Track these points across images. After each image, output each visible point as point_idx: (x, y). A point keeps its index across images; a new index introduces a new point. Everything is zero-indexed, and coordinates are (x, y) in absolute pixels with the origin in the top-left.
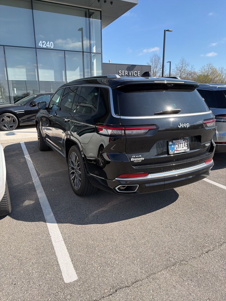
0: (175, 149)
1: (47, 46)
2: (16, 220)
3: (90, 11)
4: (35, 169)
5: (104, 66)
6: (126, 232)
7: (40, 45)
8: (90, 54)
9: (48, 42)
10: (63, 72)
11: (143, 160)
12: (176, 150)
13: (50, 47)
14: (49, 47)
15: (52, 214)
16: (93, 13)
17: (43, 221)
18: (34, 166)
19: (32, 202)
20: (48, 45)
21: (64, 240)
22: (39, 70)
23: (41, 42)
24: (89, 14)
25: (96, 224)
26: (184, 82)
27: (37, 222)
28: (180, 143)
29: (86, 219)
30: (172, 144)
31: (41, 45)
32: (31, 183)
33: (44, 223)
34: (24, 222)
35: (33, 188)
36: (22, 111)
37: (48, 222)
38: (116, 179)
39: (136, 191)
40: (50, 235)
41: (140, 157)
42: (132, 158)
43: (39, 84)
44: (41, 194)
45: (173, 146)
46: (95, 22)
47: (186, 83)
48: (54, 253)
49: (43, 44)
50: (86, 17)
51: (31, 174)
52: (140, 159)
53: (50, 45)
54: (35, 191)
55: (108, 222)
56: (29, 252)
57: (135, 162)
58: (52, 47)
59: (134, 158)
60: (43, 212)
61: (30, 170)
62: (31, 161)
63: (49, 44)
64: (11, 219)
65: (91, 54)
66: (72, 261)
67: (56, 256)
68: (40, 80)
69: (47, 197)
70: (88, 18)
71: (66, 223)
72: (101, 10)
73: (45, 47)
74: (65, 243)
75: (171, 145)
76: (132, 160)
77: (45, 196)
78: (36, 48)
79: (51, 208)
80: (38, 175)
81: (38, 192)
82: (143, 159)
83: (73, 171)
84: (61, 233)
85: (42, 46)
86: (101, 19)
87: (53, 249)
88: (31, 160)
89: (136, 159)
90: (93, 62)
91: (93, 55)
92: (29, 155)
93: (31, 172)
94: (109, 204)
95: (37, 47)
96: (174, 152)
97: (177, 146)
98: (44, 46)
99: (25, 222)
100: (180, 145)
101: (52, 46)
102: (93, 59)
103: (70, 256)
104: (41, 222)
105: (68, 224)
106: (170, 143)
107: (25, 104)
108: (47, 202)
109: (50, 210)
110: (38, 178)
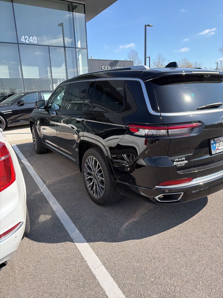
0: (217, 148)
1: (30, 41)
2: (37, 243)
3: (73, 4)
4: (38, 174)
5: (91, 62)
6: (171, 247)
7: (23, 40)
8: (75, 49)
9: (31, 37)
10: (48, 69)
11: (186, 164)
12: (217, 149)
13: (33, 42)
14: (32, 42)
15: (77, 230)
16: (77, 6)
17: (69, 241)
18: (36, 172)
19: (48, 217)
20: (31, 40)
21: (104, 265)
22: (23, 67)
23: (23, 37)
24: (72, 8)
25: (133, 240)
26: (219, 73)
27: (63, 243)
28: (221, 141)
29: (119, 234)
30: (213, 142)
31: (24, 40)
32: (39, 192)
33: (72, 243)
34: (48, 245)
35: (43, 199)
36: (9, 111)
37: (76, 242)
38: (156, 187)
39: (179, 199)
40: (84, 259)
41: (183, 160)
42: (175, 161)
43: (23, 81)
44: (55, 206)
45: (214, 145)
46: (79, 16)
47: (221, 74)
48: (98, 284)
49: (25, 39)
50: (69, 11)
51: (36, 181)
52: (183, 162)
53: (33, 40)
54: (47, 202)
55: (146, 237)
56: (67, 285)
57: (178, 166)
58: (35, 43)
59: (177, 161)
60: (65, 229)
61: (33, 177)
62: (31, 166)
63: (32, 39)
64: (31, 241)
65: (76, 49)
66: (124, 293)
67: (101, 287)
68: (24, 78)
69: (64, 209)
70: (72, 12)
71: (98, 241)
72: (84, 3)
73: (28, 42)
74: (107, 269)
75: (213, 144)
76: (175, 163)
77: (61, 207)
78: (18, 44)
79: (74, 223)
80: (45, 182)
81: (50, 203)
82: (187, 162)
83: (90, 177)
84: (97, 255)
85: (25, 42)
86: (85, 13)
87: (95, 278)
88: (30, 165)
89: (179, 163)
90: (78, 58)
92: (26, 159)
93: (35, 179)
94: (137, 213)
95: (19, 43)
96: (216, 151)
97: (218, 144)
98: (27, 42)
99: (49, 244)
100: (220, 143)
101: (35, 41)
102: (78, 55)
103: (119, 287)
104: (67, 242)
105: (101, 243)
106: (212, 142)
107: (13, 103)
108: (66, 215)
109: (73, 225)
110: (45, 186)
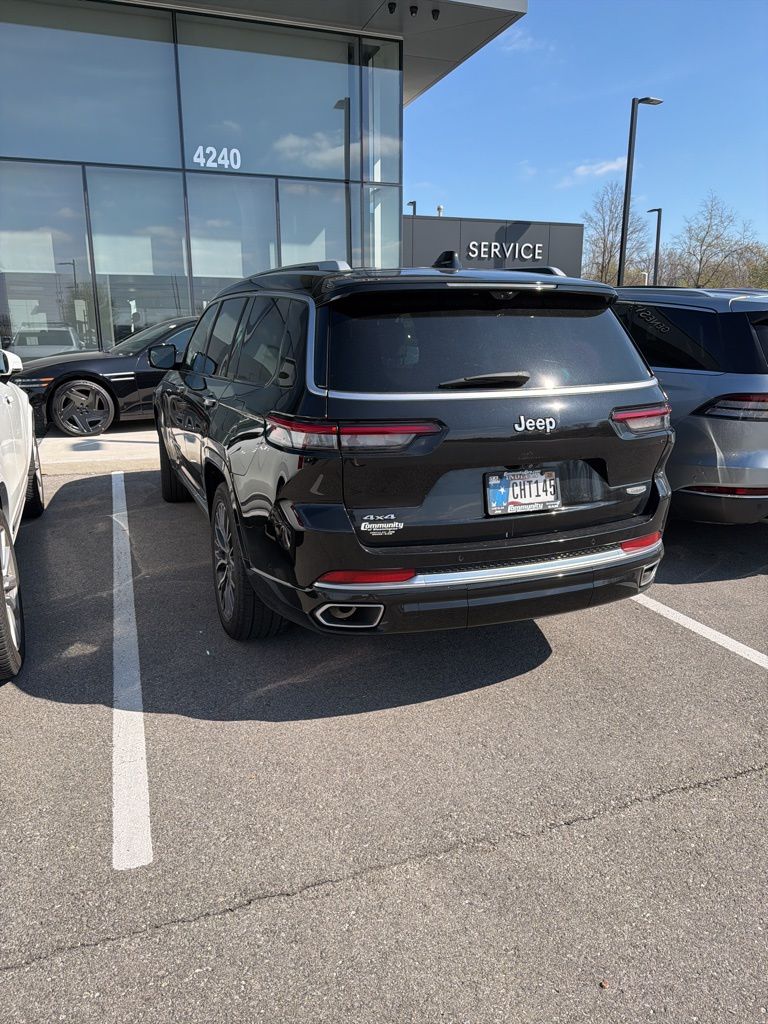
0: (511, 499)
1: (220, 161)
2: (28, 696)
3: (365, 41)
4: (132, 555)
5: (412, 229)
7: (198, 159)
8: (362, 186)
9: (225, 150)
10: (272, 249)
11: (398, 531)
12: (512, 503)
13: (230, 166)
14: (226, 167)
15: (138, 686)
16: (378, 48)
17: (105, 703)
18: (131, 545)
19: (90, 649)
20: (223, 158)
21: (148, 759)
22: (194, 242)
23: (201, 148)
24: (360, 54)
25: (257, 722)
26: (553, 286)
27: (86, 706)
28: (530, 482)
29: (233, 705)
30: (499, 482)
31: (202, 161)
32: (105, 595)
33: (107, 709)
34: (49, 703)
35: (105, 611)
36: (126, 375)
37: (118, 708)
38: (316, 584)
39: (375, 624)
40: (111, 741)
41: (390, 521)
42: (366, 521)
43: (192, 286)
44: (125, 629)
45: (502, 490)
46: (382, 78)
47: (560, 289)
48: (108, 793)
49: (207, 156)
50: (351, 61)
51: (115, 568)
52: (389, 525)
53: (231, 159)
54: (111, 618)
55: (297, 719)
56: (39, 783)
57: (374, 534)
58: (237, 167)
59: (371, 522)
60: (112, 678)
61: (115, 558)
62: (128, 532)
63: (226, 157)
64: (17, 692)
65: (365, 186)
66: (153, 814)
67: (110, 798)
68: (194, 275)
69: (140, 636)
70: (358, 67)
71: (171, 713)
72: (401, 38)
73: (215, 165)
74: (148, 767)
75: (497, 487)
76: (364, 527)
77: (134, 633)
78: (184, 170)
79: (141, 669)
80: (135, 570)
81: (116, 621)
82: (401, 526)
83: (222, 561)
84: (147, 739)
85: (205, 164)
86: (401, 68)
87: (110, 779)
88: (126, 528)
89: (376, 526)
90: (371, 212)
91: (371, 190)
92: (126, 513)
93: (115, 563)
94: (319, 666)
95: (187, 168)
96: (506, 507)
97: (517, 490)
98: (211, 164)
99: (54, 703)
100: (527, 487)
101: (236, 162)
102: (372, 205)
103: (151, 803)
104: (97, 706)
105: (175, 716)
106: (494, 481)
107: (139, 352)
108: (135, 651)
109: (137, 674)
110: (131, 581)
